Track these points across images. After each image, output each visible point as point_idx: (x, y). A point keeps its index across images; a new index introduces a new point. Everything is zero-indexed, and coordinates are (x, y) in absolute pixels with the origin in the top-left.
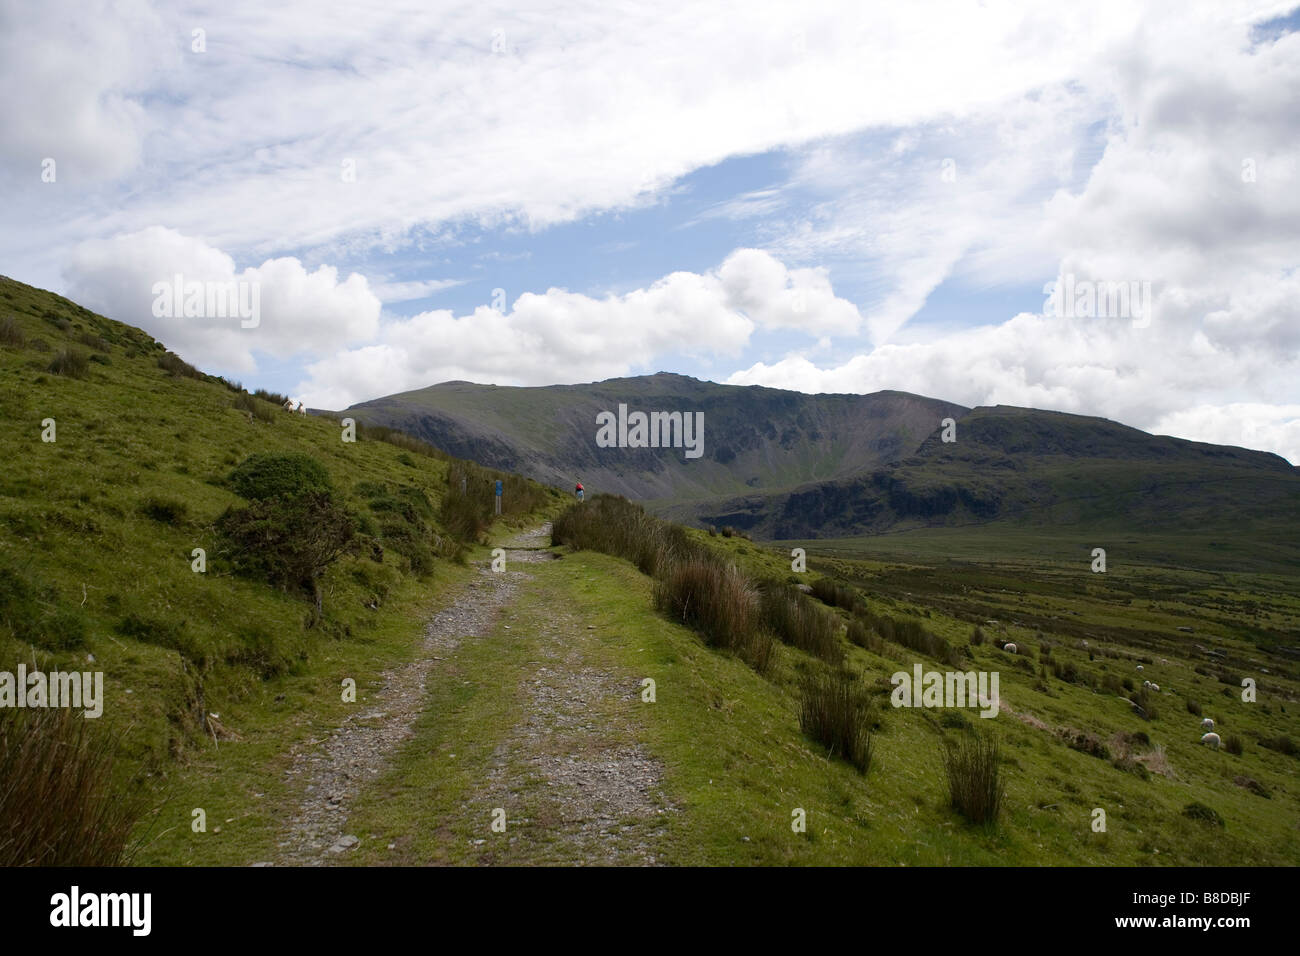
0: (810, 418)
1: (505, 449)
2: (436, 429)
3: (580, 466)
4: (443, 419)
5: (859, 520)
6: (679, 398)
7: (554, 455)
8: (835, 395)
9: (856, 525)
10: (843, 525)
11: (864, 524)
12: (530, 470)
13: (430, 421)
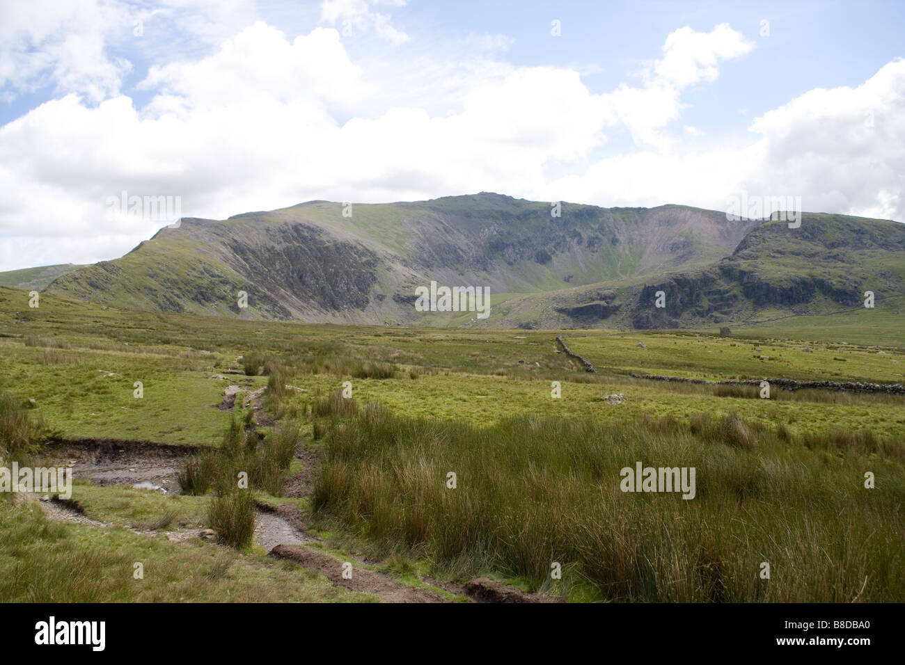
0: (609, 227)
1: (366, 252)
2: (306, 234)
3: (428, 266)
4: (312, 226)
5: (716, 309)
6: (501, 212)
7: (406, 258)
8: (627, 209)
9: (713, 314)
10: (701, 314)
11: (722, 313)
12: (389, 269)
13: (301, 228)
